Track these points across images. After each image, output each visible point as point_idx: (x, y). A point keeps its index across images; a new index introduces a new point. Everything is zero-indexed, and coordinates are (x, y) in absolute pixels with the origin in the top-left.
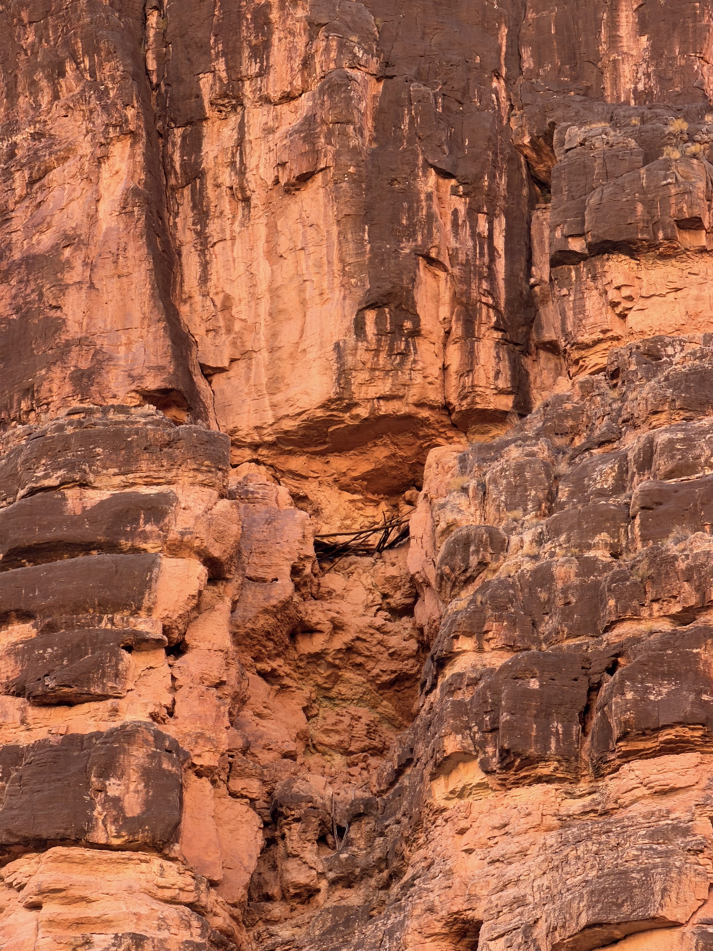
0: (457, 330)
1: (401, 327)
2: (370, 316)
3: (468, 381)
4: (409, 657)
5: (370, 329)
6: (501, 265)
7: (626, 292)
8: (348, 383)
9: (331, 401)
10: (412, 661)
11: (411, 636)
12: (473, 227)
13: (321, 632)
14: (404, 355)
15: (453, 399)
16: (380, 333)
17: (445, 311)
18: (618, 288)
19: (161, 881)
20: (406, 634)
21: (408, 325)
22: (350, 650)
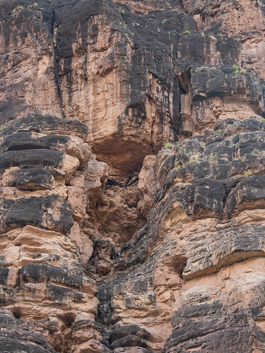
0: (157, 120)
1: (140, 115)
2: (130, 110)
3: (161, 136)
4: (134, 220)
5: (130, 114)
6: (171, 106)
7: (219, 109)
8: (122, 128)
9: (115, 133)
10: (135, 221)
11: (135, 213)
12: (163, 93)
13: (106, 205)
14: (140, 124)
15: (154, 141)
16: (133, 115)
17: (153, 115)
18: (217, 107)
19: (65, 243)
20: (134, 212)
21: (142, 114)
22: (114, 213)
